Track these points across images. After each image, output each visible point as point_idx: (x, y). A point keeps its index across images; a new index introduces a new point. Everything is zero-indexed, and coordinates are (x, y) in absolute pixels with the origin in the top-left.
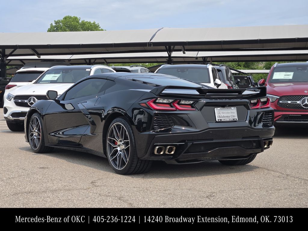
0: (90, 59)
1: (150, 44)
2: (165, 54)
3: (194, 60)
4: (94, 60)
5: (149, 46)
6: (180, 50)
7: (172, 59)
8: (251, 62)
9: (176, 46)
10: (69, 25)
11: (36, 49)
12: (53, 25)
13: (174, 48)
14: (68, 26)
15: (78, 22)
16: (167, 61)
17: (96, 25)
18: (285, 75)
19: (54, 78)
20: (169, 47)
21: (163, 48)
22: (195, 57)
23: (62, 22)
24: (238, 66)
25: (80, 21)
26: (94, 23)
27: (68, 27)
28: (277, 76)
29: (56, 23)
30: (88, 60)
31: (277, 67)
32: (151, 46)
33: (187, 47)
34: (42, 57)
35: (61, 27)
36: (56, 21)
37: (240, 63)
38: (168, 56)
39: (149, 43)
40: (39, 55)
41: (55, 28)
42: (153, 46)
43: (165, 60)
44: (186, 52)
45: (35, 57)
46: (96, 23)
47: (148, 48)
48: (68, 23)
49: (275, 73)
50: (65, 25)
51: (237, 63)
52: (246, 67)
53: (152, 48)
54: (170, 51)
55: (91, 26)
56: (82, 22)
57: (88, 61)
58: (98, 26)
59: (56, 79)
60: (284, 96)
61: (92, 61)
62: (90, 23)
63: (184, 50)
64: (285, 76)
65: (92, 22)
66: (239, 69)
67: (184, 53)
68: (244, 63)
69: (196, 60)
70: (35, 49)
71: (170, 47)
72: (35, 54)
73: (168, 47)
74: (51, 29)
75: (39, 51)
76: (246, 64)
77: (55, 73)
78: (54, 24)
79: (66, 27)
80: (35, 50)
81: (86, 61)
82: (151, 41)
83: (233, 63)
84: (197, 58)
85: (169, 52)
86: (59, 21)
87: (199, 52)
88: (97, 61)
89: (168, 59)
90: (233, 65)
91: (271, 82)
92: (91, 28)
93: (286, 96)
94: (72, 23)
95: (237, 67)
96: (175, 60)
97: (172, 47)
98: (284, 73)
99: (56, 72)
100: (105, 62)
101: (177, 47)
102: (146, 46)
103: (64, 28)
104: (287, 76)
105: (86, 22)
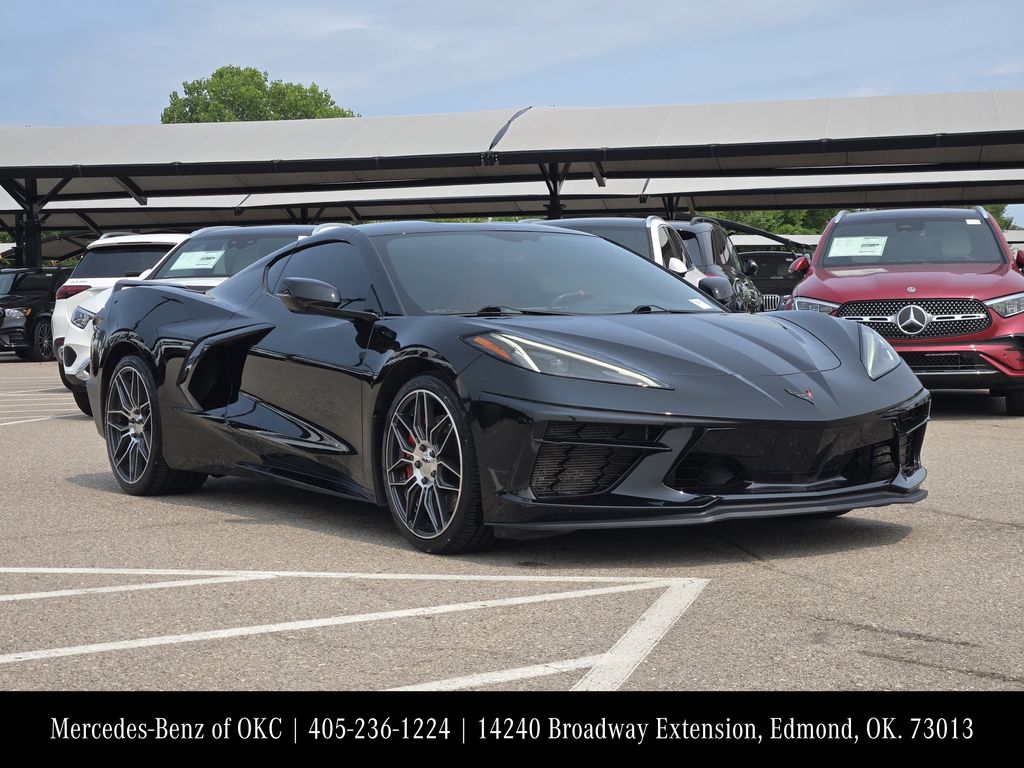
0: (304, 207)
1: (490, 158)
2: (540, 188)
3: (637, 204)
4: (317, 210)
5: (486, 164)
6: (587, 176)
7: (562, 202)
8: (826, 210)
9: (573, 164)
10: (231, 95)
11: (133, 179)
12: (180, 97)
13: (566, 167)
14: (229, 101)
15: (260, 86)
16: (545, 209)
17: (321, 95)
18: (863, 245)
19: (205, 262)
20: (553, 165)
21: (534, 168)
22: (637, 196)
23: (208, 85)
24: (785, 222)
25: (268, 84)
26: (314, 90)
27: (230, 104)
28: (841, 247)
29: (189, 89)
30: (299, 210)
31: (842, 223)
32: (492, 164)
33: (608, 166)
34: (153, 202)
35: (208, 105)
36: (190, 83)
37: (791, 213)
38: (548, 193)
39: (486, 153)
40: (142, 195)
41: (185, 106)
42: (500, 164)
43: (540, 206)
44: (608, 182)
45: (131, 203)
46: (320, 90)
47: (484, 170)
48: (230, 91)
49: (836, 241)
50: (219, 98)
51: (780, 213)
52: (810, 227)
53: (497, 169)
54: (554, 178)
55: (304, 98)
56: (275, 85)
57: (298, 213)
58: (328, 97)
59: (210, 265)
60: (852, 303)
61: (312, 213)
62: (299, 88)
63: (602, 175)
64: (864, 249)
65: (307, 86)
66: (787, 232)
67: (601, 184)
68: (804, 212)
69: (644, 206)
70: (129, 178)
71: (554, 167)
72: (130, 191)
73: (547, 166)
74: (173, 111)
75: (143, 182)
76: (811, 215)
77: (208, 249)
78: (182, 95)
79: (223, 102)
80: (130, 181)
81: (291, 213)
82: (493, 150)
83: (770, 214)
84: (643, 198)
85: (551, 182)
86: (199, 83)
87: (651, 180)
88: (327, 212)
89: (548, 202)
90: (768, 221)
91: (824, 266)
92: (304, 106)
93: (857, 302)
94: (243, 89)
95: (782, 228)
96: (570, 205)
97: (561, 166)
98: (861, 240)
99: (209, 244)
100: (353, 216)
101: (575, 167)
102: (480, 164)
103: (216, 106)
104: (869, 249)
105: (287, 87)
